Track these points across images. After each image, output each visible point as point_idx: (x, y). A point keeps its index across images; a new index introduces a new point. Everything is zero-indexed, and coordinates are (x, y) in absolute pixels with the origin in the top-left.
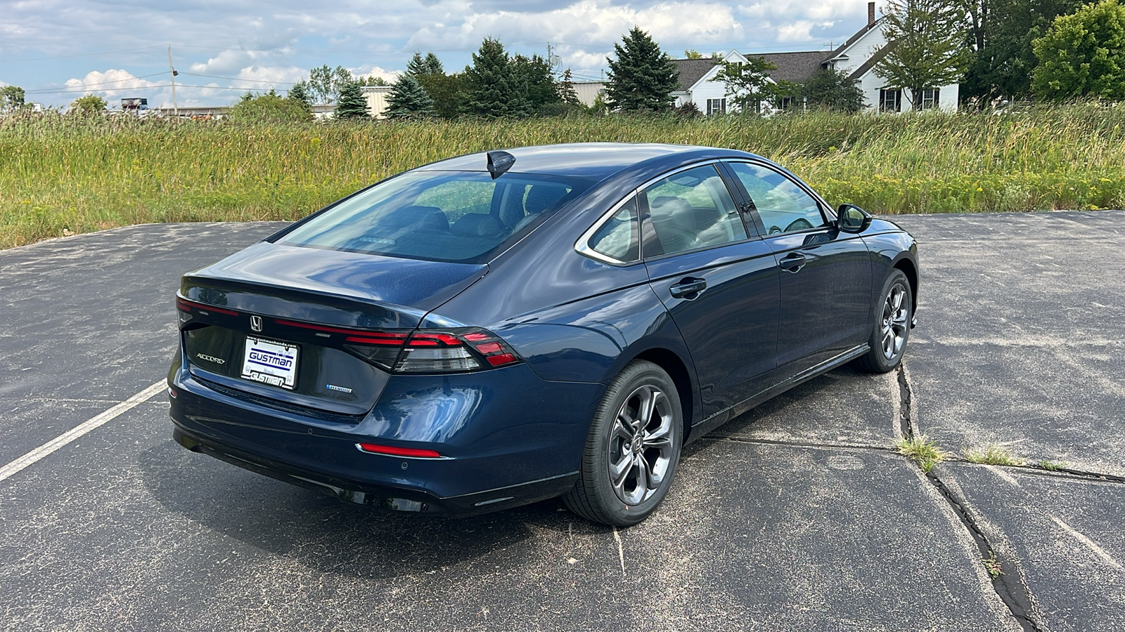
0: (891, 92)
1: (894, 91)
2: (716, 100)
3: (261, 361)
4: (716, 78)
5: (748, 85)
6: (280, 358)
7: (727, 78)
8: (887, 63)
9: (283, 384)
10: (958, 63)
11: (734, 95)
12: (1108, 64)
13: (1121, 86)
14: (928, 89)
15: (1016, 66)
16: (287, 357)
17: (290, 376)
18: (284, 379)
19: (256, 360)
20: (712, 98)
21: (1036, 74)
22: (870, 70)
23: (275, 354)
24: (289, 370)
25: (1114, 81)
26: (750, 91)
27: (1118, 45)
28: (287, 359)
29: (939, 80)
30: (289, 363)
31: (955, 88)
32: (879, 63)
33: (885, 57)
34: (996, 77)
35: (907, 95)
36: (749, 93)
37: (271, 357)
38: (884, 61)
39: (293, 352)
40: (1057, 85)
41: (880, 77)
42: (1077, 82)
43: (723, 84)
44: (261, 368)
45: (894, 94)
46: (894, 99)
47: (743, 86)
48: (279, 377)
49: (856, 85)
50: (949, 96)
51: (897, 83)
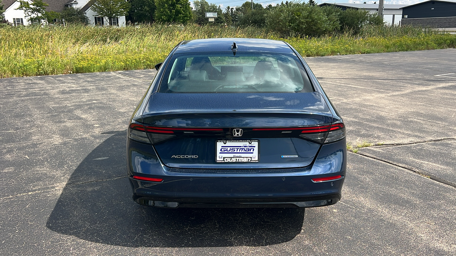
0: (99, 18)
1: (100, 18)
2: (18, 19)
3: (230, 152)
4: (19, 8)
5: (36, 13)
6: (245, 148)
7: (24, 8)
8: (96, 6)
9: (251, 160)
10: (125, 7)
11: (30, 17)
12: (180, 11)
13: (185, 19)
14: (114, 17)
15: (146, 10)
16: (250, 147)
17: (255, 156)
18: (251, 158)
19: (226, 152)
20: (15, 18)
21: (157, 14)
22: (89, 8)
23: (241, 147)
24: (253, 153)
25: (183, 17)
26: (37, 15)
27: (183, 4)
28: (250, 148)
29: (119, 14)
30: (252, 150)
31: (124, 17)
32: (92, 6)
33: (95, 3)
34: (138, 13)
35: (106, 19)
36: (37, 16)
37: (237, 149)
38: (95, 5)
39: (255, 144)
40: (164, 18)
41: (94, 12)
42: (170, 17)
43: (23, 11)
44: (232, 155)
45: (100, 19)
46: (100, 21)
47: (33, 13)
48: (247, 157)
49: (84, 15)
50: (122, 20)
51: (102, 14)
